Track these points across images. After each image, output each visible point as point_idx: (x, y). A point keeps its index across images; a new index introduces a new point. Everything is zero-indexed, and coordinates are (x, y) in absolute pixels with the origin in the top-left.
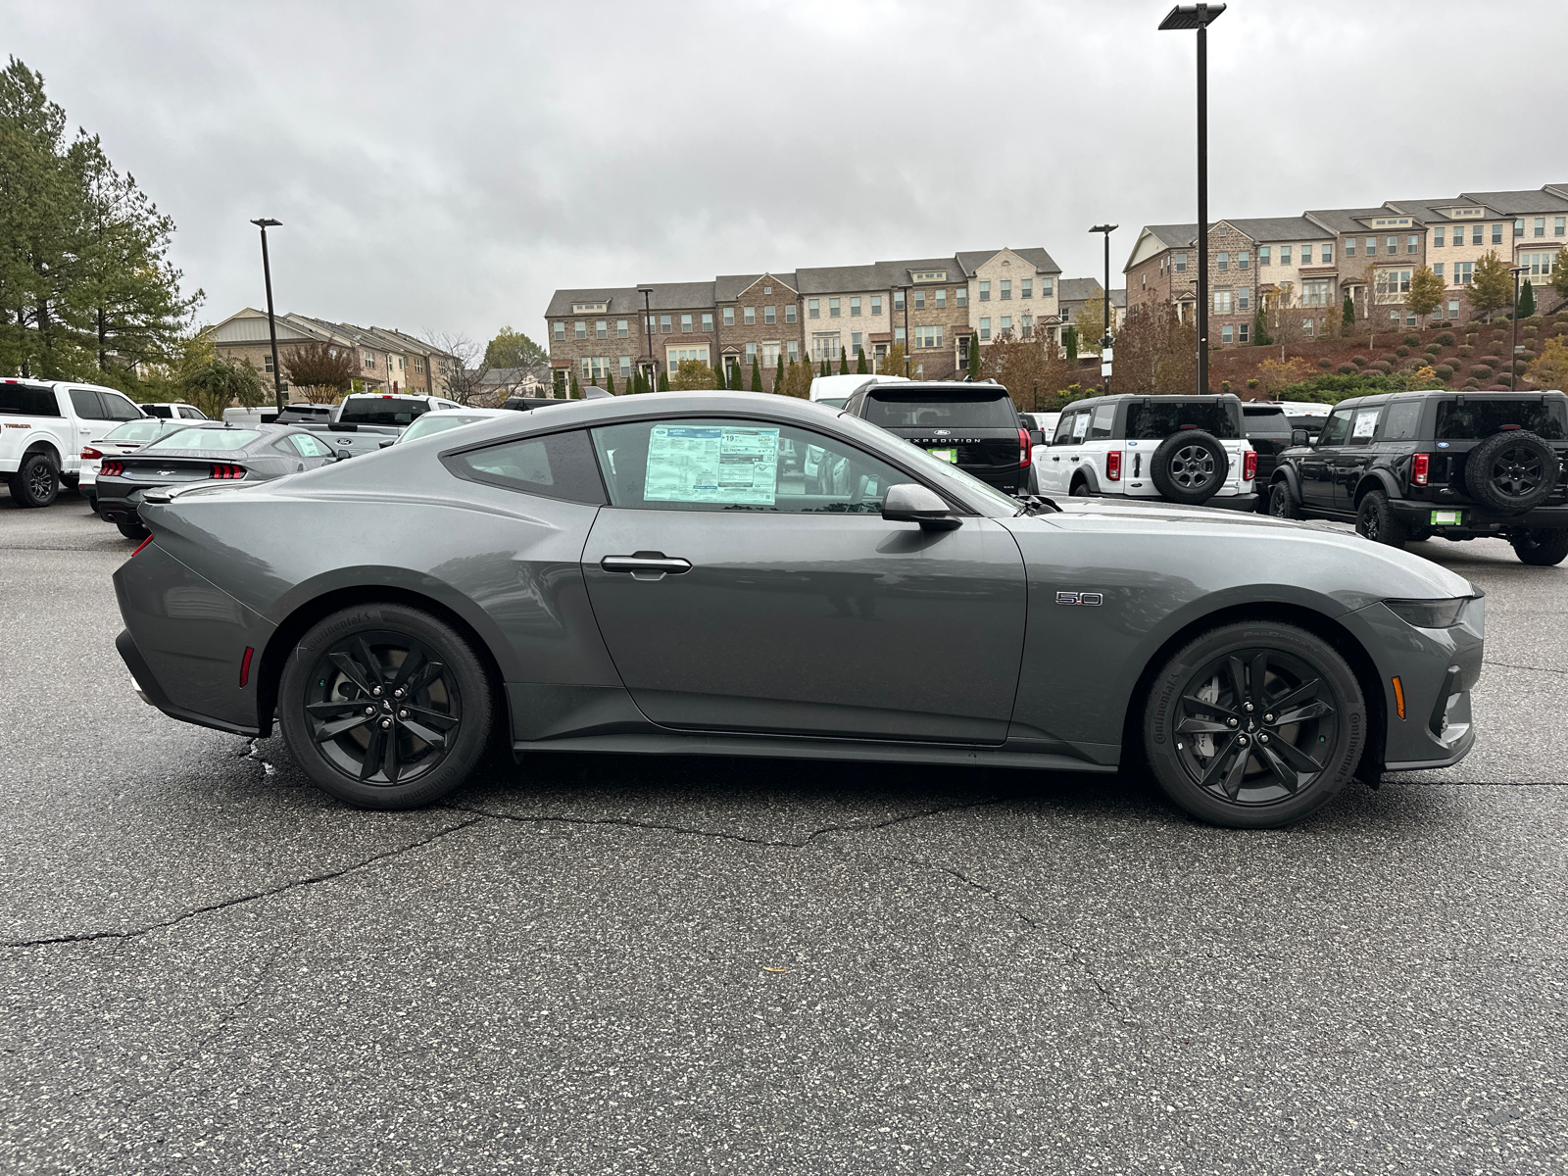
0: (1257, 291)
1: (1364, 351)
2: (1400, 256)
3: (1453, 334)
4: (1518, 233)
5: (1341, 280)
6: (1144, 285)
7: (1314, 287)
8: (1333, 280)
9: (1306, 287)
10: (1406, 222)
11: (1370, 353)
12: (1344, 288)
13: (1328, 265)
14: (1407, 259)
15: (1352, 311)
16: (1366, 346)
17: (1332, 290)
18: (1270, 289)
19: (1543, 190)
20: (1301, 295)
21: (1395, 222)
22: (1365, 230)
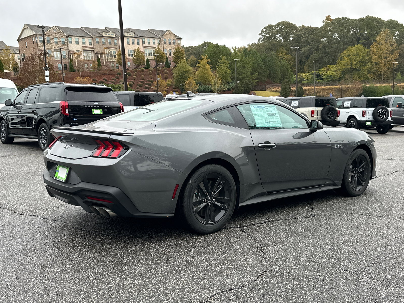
0: (69, 52)
1: (106, 76)
2: (113, 46)
3: (130, 72)
4: (144, 43)
5: (95, 52)
6: (27, 46)
7: (87, 53)
8: (93, 51)
9: (85, 53)
10: (113, 35)
11: (108, 77)
12: (97, 54)
13: (91, 46)
14: (114, 47)
15: (101, 63)
16: (107, 75)
17: (93, 55)
18: (73, 53)
19: (148, 30)
20: (83, 56)
21: (110, 34)
22: (101, 36)
